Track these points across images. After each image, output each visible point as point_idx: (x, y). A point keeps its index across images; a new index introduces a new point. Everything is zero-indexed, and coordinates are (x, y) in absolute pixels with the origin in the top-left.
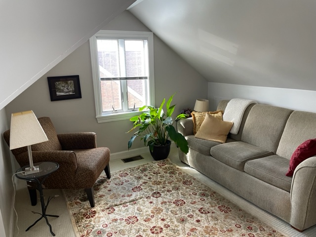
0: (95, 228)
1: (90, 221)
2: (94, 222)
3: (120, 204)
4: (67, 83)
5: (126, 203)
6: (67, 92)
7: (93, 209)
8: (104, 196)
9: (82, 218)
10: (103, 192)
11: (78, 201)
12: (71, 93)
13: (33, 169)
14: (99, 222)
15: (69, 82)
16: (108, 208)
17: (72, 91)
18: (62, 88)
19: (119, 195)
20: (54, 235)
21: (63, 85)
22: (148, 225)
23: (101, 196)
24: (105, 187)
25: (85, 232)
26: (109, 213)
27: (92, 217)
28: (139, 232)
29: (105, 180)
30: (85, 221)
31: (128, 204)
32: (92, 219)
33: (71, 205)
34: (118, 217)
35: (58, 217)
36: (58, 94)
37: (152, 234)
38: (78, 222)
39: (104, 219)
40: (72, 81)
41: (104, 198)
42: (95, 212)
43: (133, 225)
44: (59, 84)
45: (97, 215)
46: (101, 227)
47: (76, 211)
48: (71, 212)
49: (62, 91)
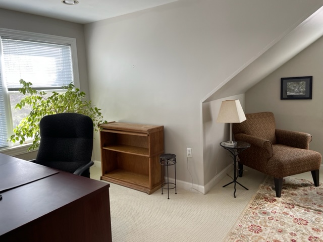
0: (265, 209)
1: (266, 203)
2: (268, 206)
3: (303, 207)
4: (299, 84)
5: (311, 209)
6: (297, 92)
7: (276, 198)
8: (296, 195)
9: (262, 199)
10: (298, 193)
11: (270, 187)
12: (301, 94)
13: (231, 143)
14: (272, 207)
15: (301, 82)
16: (289, 204)
17: (303, 91)
18: (293, 88)
19: (311, 201)
20: (235, 197)
21: (295, 85)
22: (312, 233)
23: (292, 194)
24: (304, 190)
25: (255, 207)
26: (286, 207)
27: (270, 202)
28: (297, 231)
29: (310, 185)
30: (262, 201)
31: (311, 210)
32: (269, 203)
33: (263, 188)
34: (291, 213)
35: (248, 190)
36: (289, 93)
37: (308, 240)
38: (257, 199)
39: (278, 208)
40: (305, 82)
41: (294, 196)
42: (275, 200)
43: (298, 225)
44: (291, 84)
45: (275, 203)
46: (270, 211)
47: (262, 192)
48: (258, 192)
49: (293, 91)
